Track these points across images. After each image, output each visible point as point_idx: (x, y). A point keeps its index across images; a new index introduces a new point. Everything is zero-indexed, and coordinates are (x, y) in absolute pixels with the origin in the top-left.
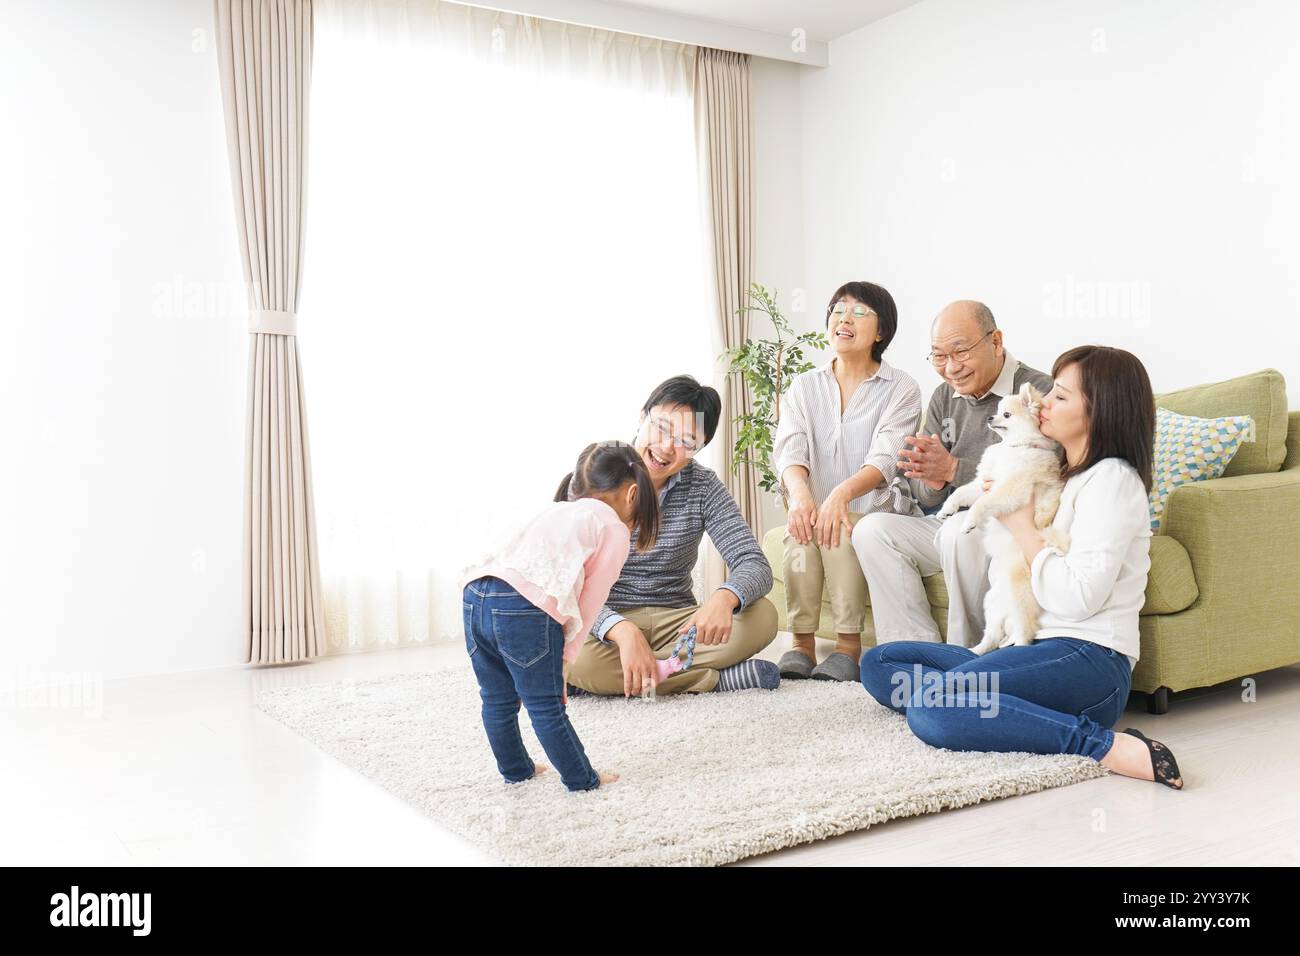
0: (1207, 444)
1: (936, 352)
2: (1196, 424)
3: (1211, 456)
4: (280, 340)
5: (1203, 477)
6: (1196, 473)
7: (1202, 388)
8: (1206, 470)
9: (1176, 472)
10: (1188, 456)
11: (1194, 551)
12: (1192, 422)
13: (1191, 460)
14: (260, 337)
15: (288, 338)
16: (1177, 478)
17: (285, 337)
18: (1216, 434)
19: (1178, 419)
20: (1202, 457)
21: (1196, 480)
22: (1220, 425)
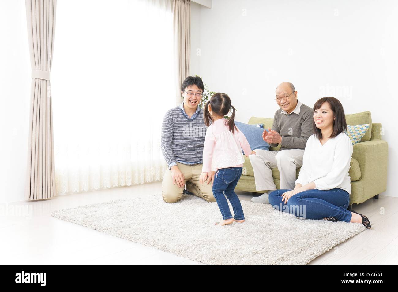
0: (358, 132)
1: (278, 97)
2: (352, 127)
3: (359, 136)
4: (45, 81)
5: (357, 142)
6: (356, 141)
8: (358, 140)
10: (353, 136)
13: (354, 137)
14: (37, 80)
15: (48, 81)
17: (46, 80)
18: (360, 129)
20: (357, 136)
22: (361, 127)
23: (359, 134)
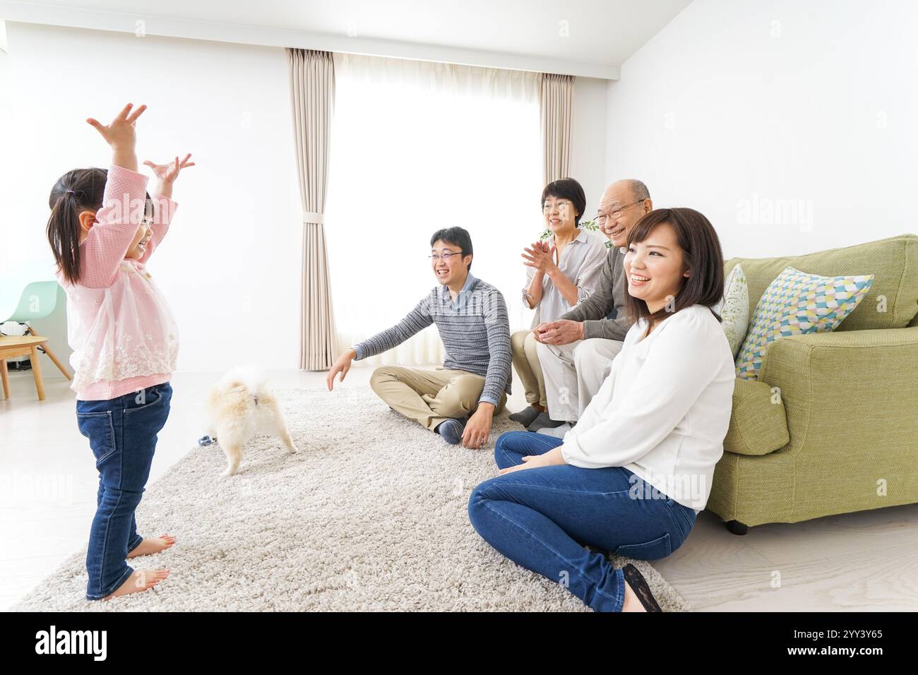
0: (821, 299)
2: (816, 281)
3: (824, 311)
5: (814, 330)
6: (806, 326)
7: (833, 251)
9: (786, 323)
10: (800, 309)
11: (789, 400)
12: (812, 278)
13: (803, 314)
14: (306, 225)
15: (318, 225)
16: (786, 329)
18: (833, 291)
19: (800, 276)
20: (814, 311)
21: (804, 332)
22: (839, 283)
23: (824, 305)
